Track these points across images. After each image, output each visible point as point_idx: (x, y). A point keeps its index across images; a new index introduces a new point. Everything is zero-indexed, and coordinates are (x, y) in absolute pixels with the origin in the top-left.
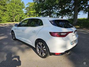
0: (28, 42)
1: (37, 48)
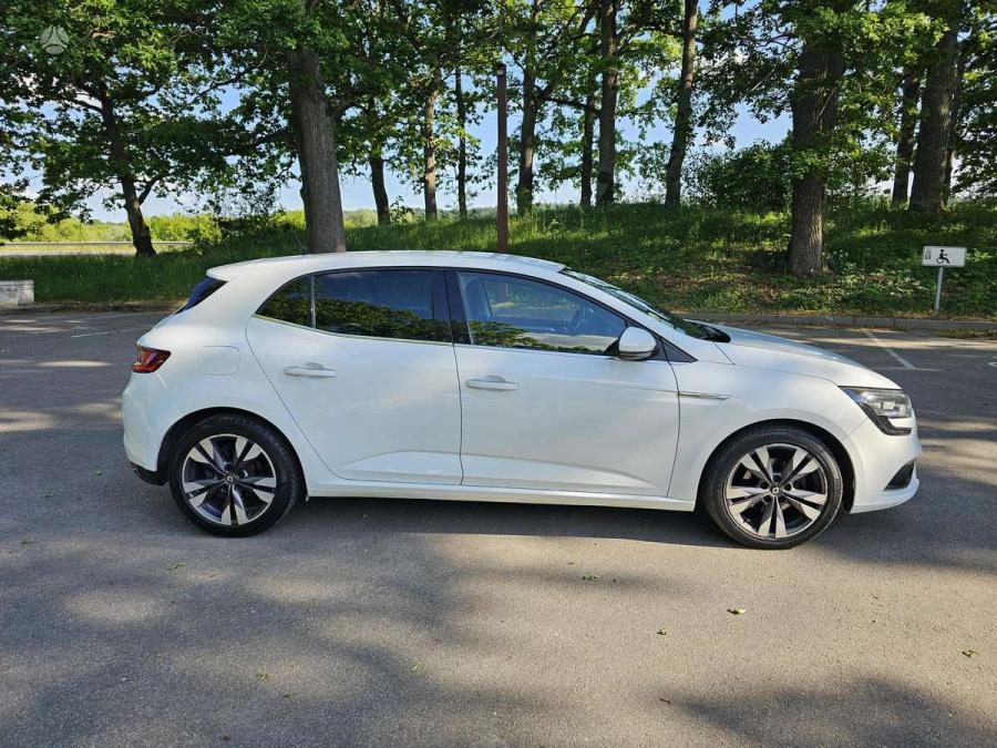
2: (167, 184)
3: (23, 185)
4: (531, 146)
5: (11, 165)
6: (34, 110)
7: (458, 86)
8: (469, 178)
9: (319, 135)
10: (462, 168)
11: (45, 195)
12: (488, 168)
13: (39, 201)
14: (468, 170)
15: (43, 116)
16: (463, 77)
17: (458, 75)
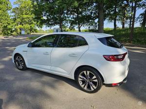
0: (54, 71)
1: (80, 79)
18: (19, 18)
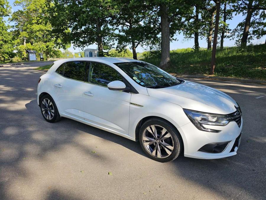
2: (143, 43)
3: (114, 44)
4: (248, 25)
5: (112, 40)
6: (117, 27)
7: (225, 8)
8: (225, 36)
9: (165, 28)
10: (223, 34)
11: (117, 47)
12: (233, 33)
13: (117, 48)
14: (225, 34)
15: (119, 29)
16: (227, 5)
17: (225, 5)
18: (25, 30)
